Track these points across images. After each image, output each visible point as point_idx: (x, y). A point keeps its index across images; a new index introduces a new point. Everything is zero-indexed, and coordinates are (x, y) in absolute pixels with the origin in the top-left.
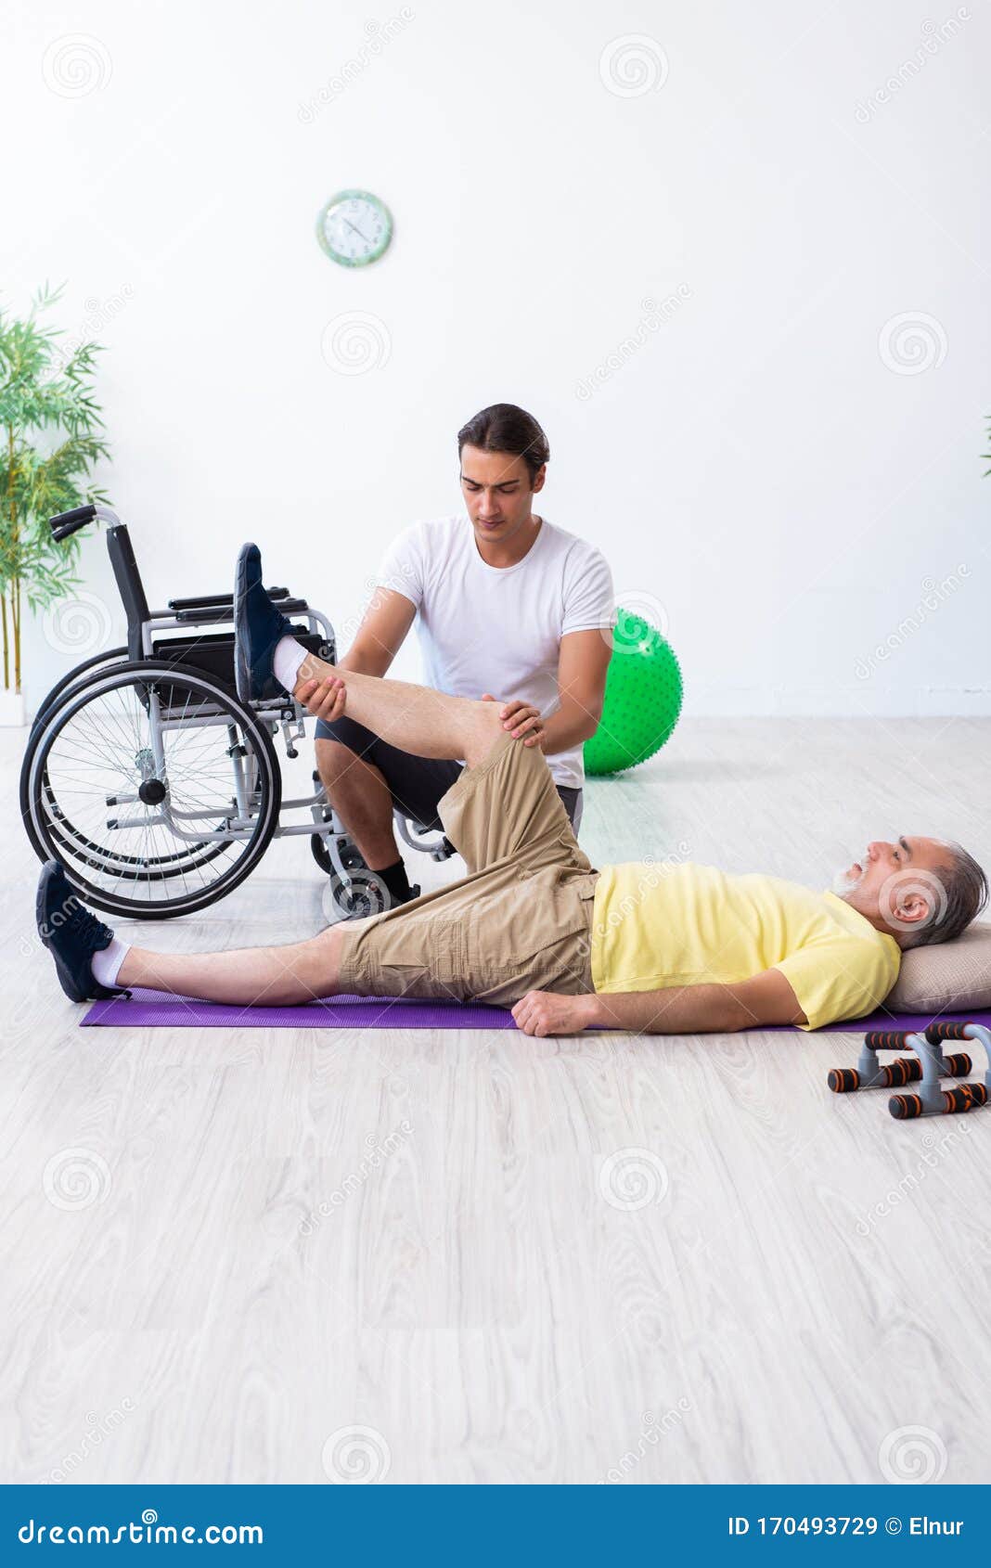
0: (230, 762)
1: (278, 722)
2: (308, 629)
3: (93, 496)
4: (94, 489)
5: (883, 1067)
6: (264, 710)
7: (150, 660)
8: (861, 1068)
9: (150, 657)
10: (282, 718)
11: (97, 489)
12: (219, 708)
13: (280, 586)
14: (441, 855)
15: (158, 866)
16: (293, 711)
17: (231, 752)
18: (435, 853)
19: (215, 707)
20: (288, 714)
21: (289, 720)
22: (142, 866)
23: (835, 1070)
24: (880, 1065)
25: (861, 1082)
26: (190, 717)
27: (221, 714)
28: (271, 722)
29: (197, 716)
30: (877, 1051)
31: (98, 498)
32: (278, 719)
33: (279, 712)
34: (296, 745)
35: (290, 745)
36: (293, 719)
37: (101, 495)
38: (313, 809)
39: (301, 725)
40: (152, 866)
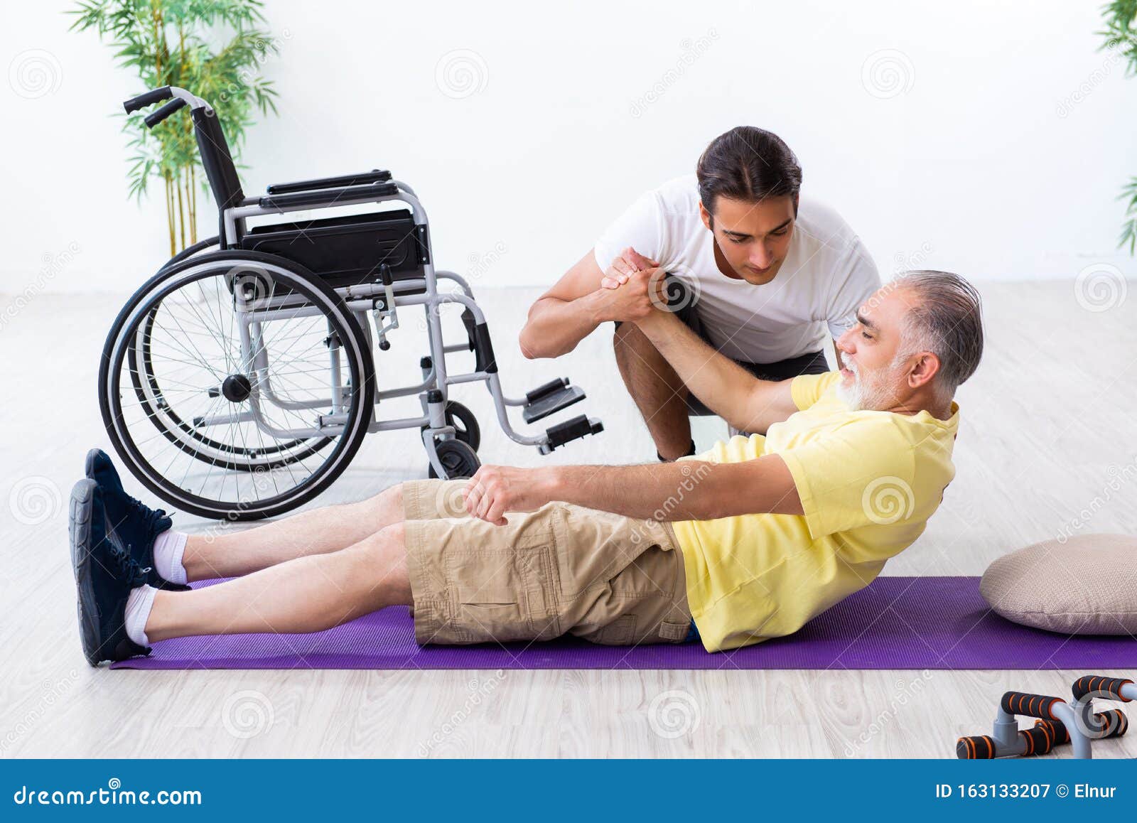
0: (327, 352)
1: (370, 313)
2: (411, 212)
3: (260, 87)
4: (260, 82)
5: (1022, 732)
6: (356, 299)
7: (233, 250)
8: (996, 733)
9: (234, 246)
10: (374, 308)
11: (264, 80)
12: (305, 300)
13: (382, 169)
14: (545, 448)
15: (265, 456)
16: (385, 300)
17: (328, 341)
18: (539, 446)
19: (300, 298)
20: (380, 304)
21: (381, 310)
22: (249, 457)
23: (965, 739)
24: (1019, 730)
25: (998, 752)
26: (276, 308)
27: (308, 305)
28: (363, 313)
29: (284, 307)
30: (1015, 715)
31: (264, 89)
32: (369, 309)
33: (370, 302)
34: (390, 336)
35: (382, 336)
36: (386, 308)
37: (268, 87)
38: (421, 397)
39: (394, 314)
40: (259, 457)
